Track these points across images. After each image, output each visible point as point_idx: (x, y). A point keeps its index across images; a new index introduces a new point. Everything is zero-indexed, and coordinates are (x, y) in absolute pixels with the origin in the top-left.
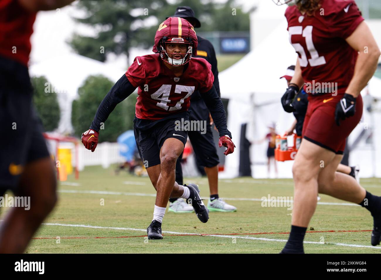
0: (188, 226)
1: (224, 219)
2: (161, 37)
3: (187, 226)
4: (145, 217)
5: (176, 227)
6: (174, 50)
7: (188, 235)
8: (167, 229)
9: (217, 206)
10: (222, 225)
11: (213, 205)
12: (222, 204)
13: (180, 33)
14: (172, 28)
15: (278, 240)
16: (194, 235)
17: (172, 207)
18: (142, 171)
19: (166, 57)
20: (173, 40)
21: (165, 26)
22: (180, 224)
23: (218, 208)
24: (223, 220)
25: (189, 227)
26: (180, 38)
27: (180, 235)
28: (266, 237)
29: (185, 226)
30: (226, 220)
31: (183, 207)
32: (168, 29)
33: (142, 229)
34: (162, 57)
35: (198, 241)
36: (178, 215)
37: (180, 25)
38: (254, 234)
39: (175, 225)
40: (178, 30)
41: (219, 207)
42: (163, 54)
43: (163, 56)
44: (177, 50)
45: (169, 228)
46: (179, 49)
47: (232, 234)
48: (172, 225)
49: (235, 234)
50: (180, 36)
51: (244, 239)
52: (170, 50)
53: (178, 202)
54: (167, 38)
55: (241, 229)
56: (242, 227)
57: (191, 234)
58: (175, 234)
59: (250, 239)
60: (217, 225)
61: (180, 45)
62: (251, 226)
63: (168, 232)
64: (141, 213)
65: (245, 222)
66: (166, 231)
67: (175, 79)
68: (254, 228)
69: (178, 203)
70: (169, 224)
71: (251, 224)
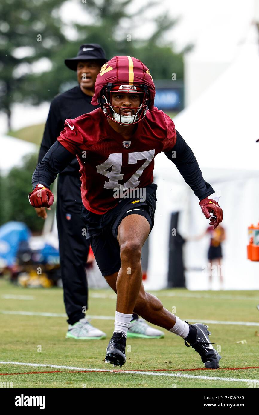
0: (94, 358)
1: (145, 348)
2: (104, 84)
3: (93, 359)
4: (33, 345)
5: (76, 359)
6: (122, 102)
7: (95, 371)
8: (64, 362)
9: (137, 330)
10: (144, 358)
11: (131, 328)
12: (144, 326)
13: (131, 79)
14: (121, 72)
15: (223, 379)
16: (104, 371)
17: (71, 332)
18: (28, 280)
19: (111, 112)
20: (121, 87)
21: (110, 69)
22: (83, 355)
23: (138, 333)
24: (145, 351)
25: (96, 359)
26: (131, 85)
27: (82, 372)
28: (207, 375)
29: (90, 358)
30: (149, 351)
31: (87, 331)
32: (115, 72)
33: (28, 363)
34: (106, 113)
35: (108, 380)
36: (80, 343)
37: (131, 67)
38: (189, 370)
39: (76, 357)
40: (128, 74)
41: (140, 331)
42: (106, 108)
43: (107, 111)
44: (127, 103)
45: (67, 362)
46: (129, 101)
47: (158, 370)
48: (71, 356)
49: (162, 370)
50: (131, 83)
51: (175, 377)
52: (117, 103)
53: (80, 325)
54: (113, 86)
55: (170, 362)
56: (172, 360)
57: (98, 370)
58: (76, 370)
59: (184, 378)
60: (135, 357)
61: (131, 96)
62: (184, 359)
63: (65, 367)
64: (27, 341)
65: (177, 353)
66: (62, 365)
67: (124, 143)
68: (189, 362)
69: (80, 326)
70: (66, 356)
71: (185, 355)
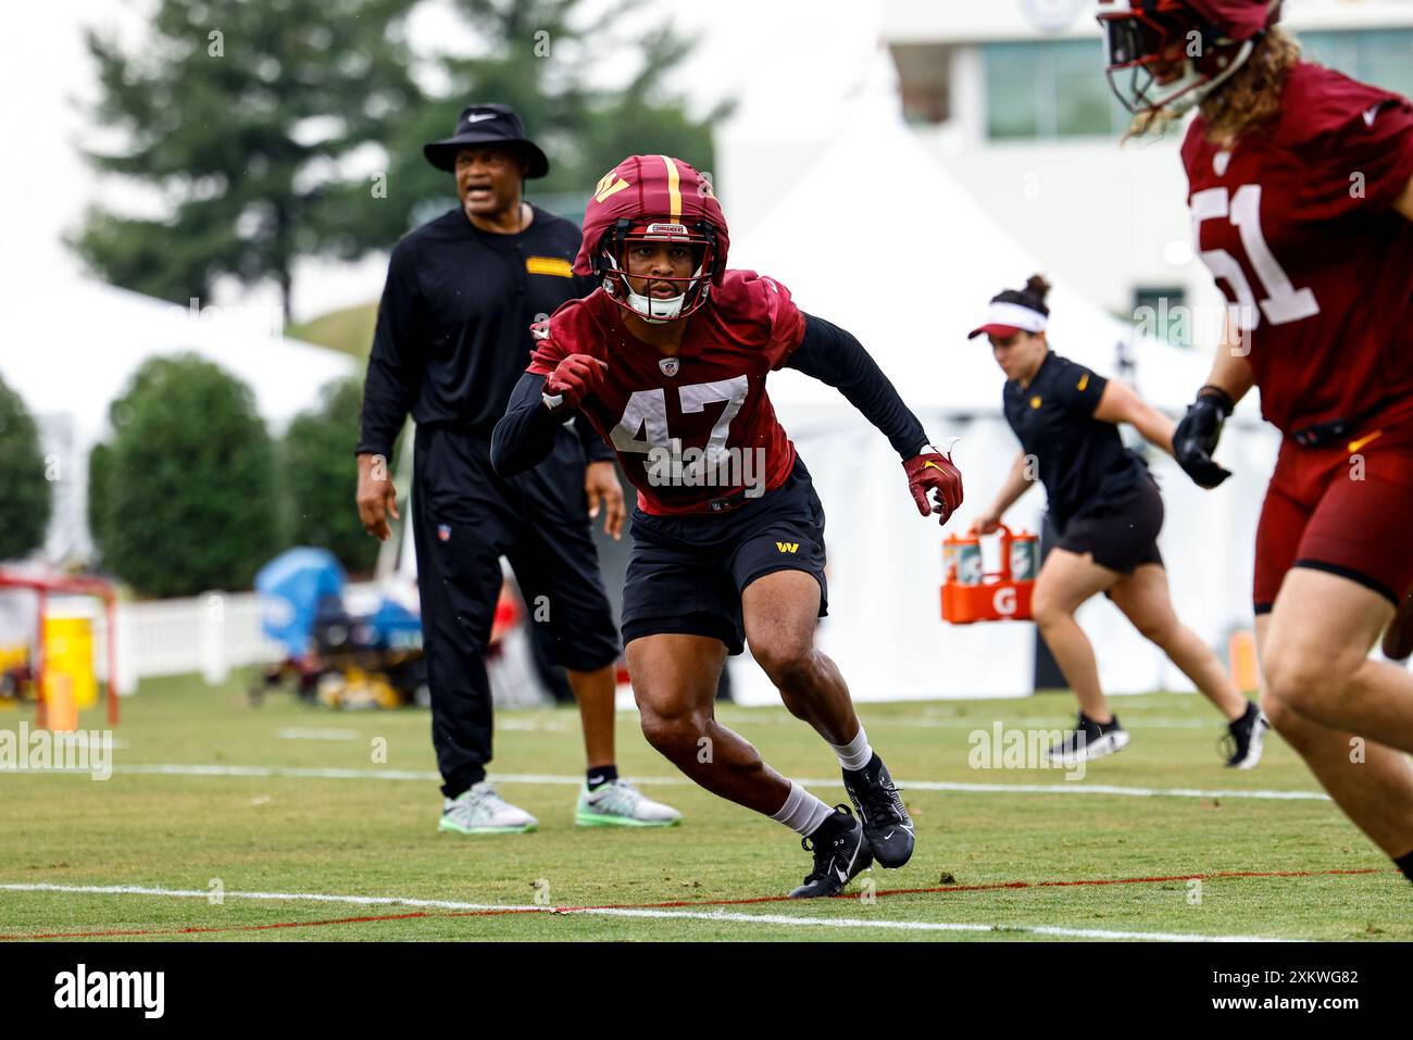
0: (509, 879)
1: (635, 852)
2: (608, 221)
3: (507, 881)
4: (359, 851)
5: (465, 883)
6: (652, 266)
7: (511, 912)
8: (434, 891)
9: (613, 808)
10: (631, 874)
11: (599, 803)
12: (630, 798)
13: (676, 208)
14: (648, 191)
15: (827, 922)
16: (534, 911)
17: (451, 815)
18: (342, 692)
19: (622, 291)
20: (650, 229)
21: (622, 185)
22: (480, 872)
23: (616, 814)
24: (635, 857)
25: (512, 882)
26: (675, 224)
27: (481, 914)
28: (787, 914)
29: (499, 879)
30: (643, 857)
31: (491, 814)
32: (636, 192)
33: (346, 895)
34: (611, 292)
35: (544, 931)
36: (474, 844)
37: (675, 181)
38: (743, 902)
39: (466, 877)
40: (667, 198)
41: (620, 810)
42: (613, 281)
43: (614, 288)
44: (663, 267)
45: (441, 890)
46: (670, 263)
47: (666, 905)
48: (453, 877)
49: (677, 904)
50: (675, 217)
51: (709, 920)
52: (638, 265)
53: (472, 798)
54: (632, 226)
55: (696, 885)
56: (699, 879)
57: (520, 908)
58: (465, 910)
59: (730, 921)
60: (611, 873)
62: (731, 877)
63: (439, 903)
64: (344, 840)
65: (713, 862)
66: (431, 899)
67: (663, 364)
68: (743, 882)
69: (474, 801)
70: (441, 877)
71: (734, 866)
